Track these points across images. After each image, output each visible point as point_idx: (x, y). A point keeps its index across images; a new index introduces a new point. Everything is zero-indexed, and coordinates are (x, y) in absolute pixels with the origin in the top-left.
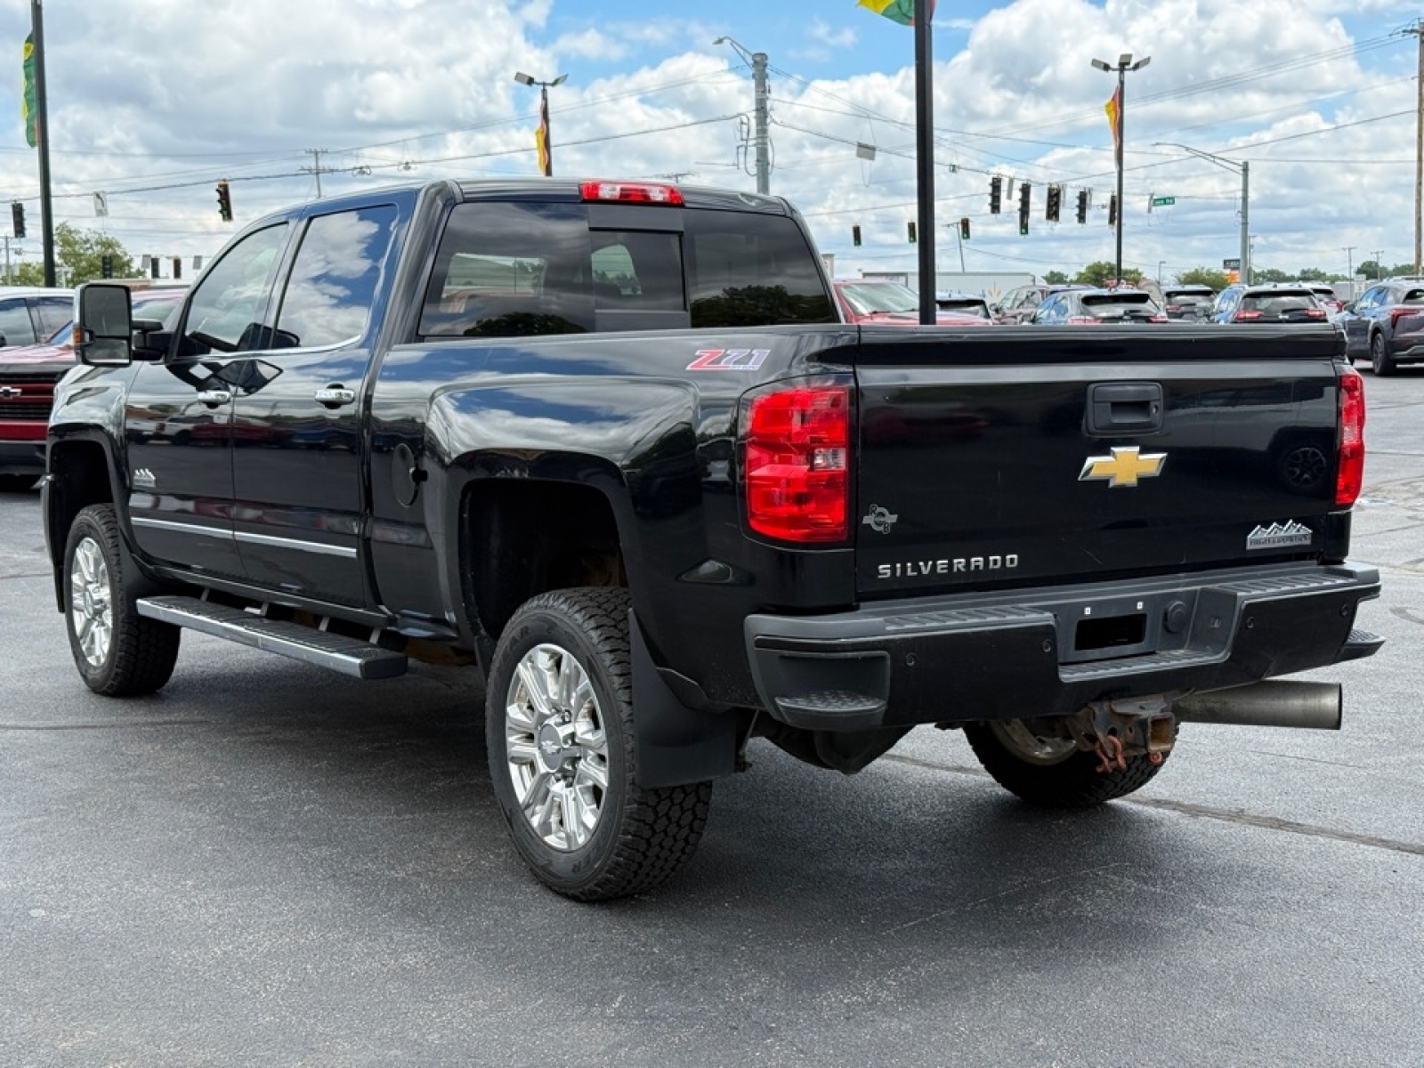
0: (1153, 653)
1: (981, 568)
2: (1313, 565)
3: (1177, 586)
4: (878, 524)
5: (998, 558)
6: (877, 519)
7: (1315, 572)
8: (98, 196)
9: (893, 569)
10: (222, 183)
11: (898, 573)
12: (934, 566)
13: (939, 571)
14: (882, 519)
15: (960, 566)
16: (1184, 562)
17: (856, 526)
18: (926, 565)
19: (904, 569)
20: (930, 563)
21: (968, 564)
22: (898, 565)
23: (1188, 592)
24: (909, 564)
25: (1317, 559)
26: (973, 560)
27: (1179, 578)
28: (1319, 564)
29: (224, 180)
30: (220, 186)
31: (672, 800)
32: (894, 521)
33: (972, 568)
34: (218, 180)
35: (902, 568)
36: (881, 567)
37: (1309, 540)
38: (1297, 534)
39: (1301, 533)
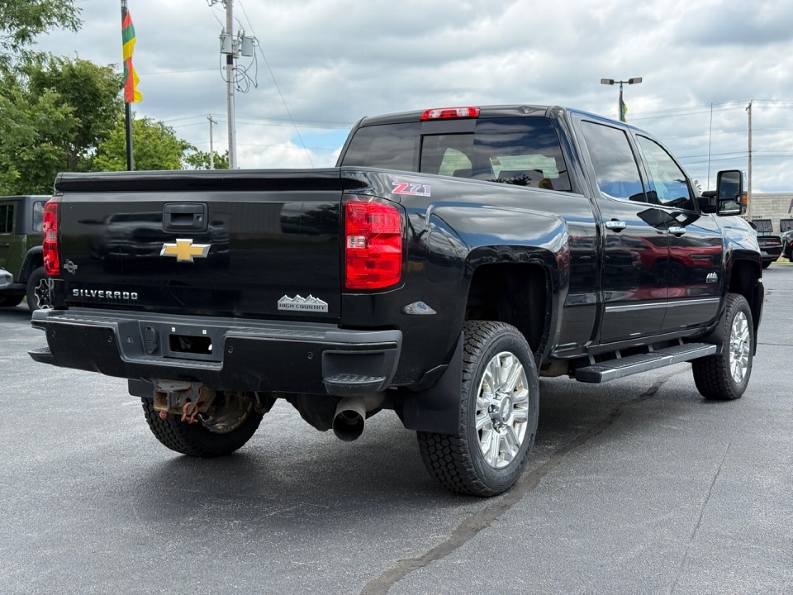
1: (120, 297)
5: (128, 294)
6: (69, 267)
9: (80, 292)
11: (82, 294)
12: (97, 294)
13: (100, 296)
15: (110, 295)
21: (113, 294)
24: (86, 291)
26: (115, 293)
32: (77, 268)
36: (74, 290)
37: (326, 310)
38: (315, 304)
39: (318, 304)
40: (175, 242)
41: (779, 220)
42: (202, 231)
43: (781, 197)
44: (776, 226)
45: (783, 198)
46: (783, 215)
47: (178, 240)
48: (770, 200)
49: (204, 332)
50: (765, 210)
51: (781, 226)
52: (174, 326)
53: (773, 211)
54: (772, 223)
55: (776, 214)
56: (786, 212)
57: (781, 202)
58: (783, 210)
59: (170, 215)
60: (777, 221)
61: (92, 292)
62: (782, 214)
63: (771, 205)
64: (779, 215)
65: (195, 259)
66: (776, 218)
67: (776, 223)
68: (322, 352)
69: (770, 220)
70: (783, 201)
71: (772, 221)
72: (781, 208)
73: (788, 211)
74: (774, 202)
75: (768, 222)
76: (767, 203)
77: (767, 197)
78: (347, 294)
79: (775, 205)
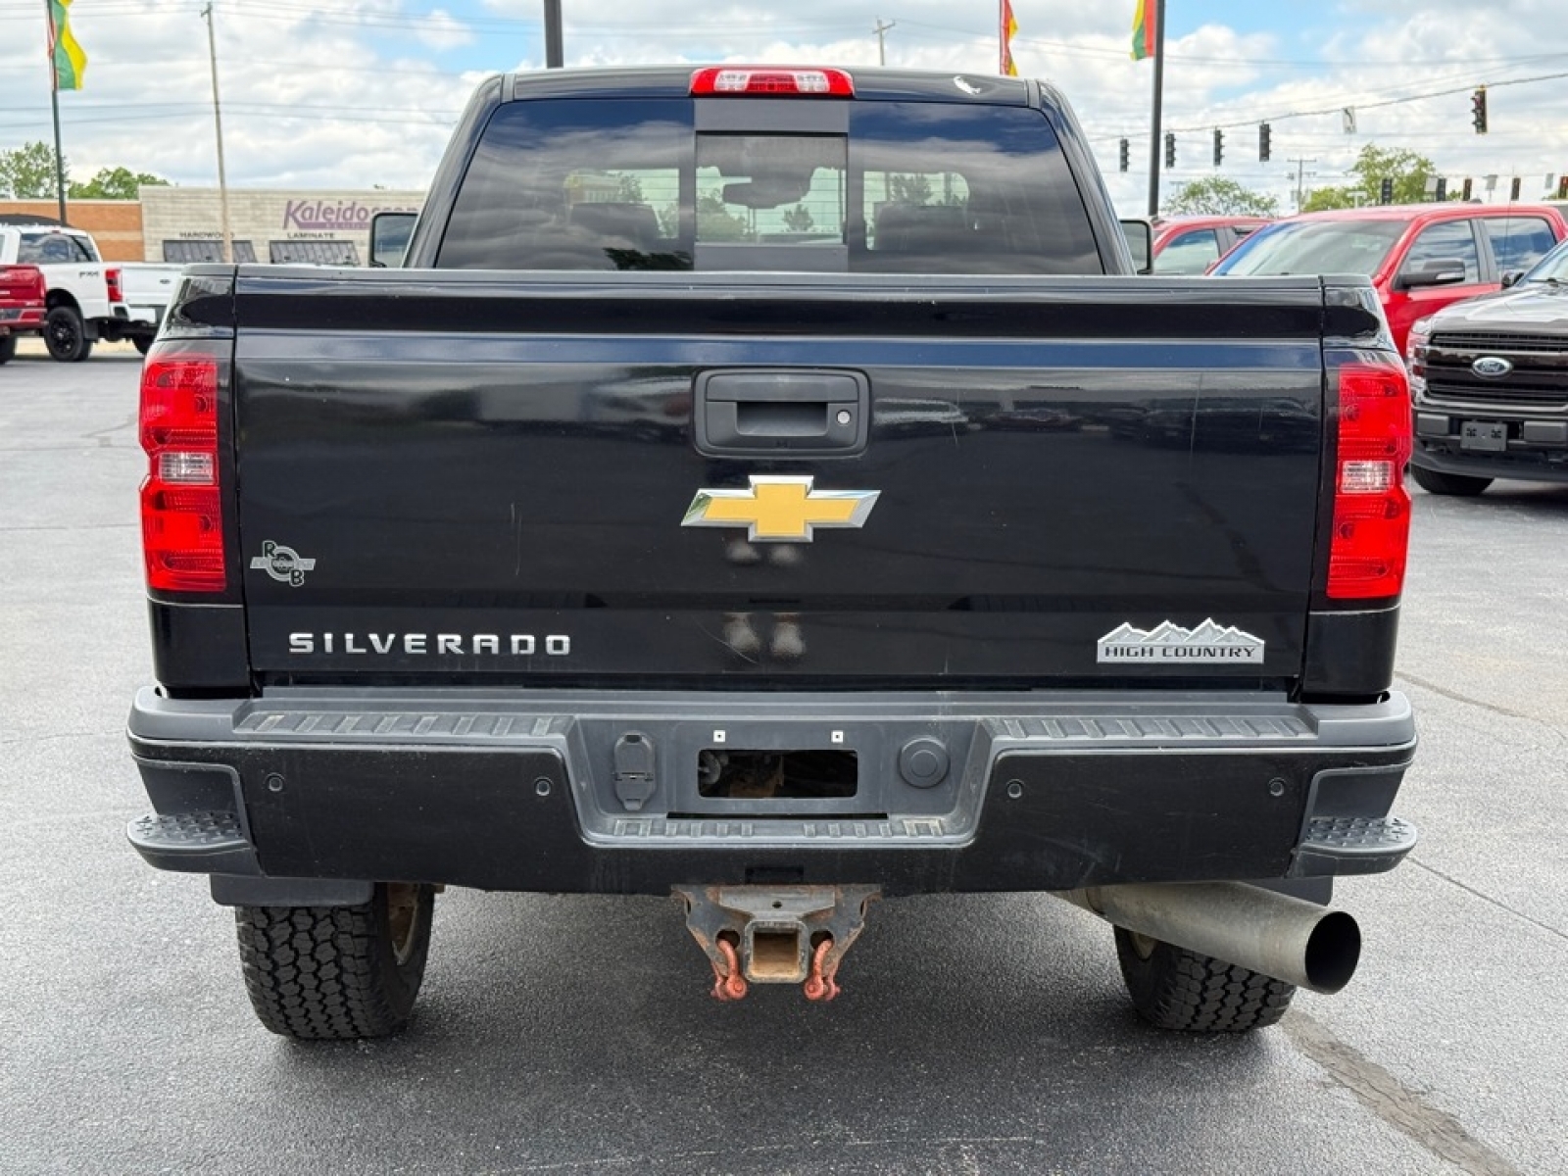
0: (883, 816)
1: (495, 650)
2: (1278, 700)
3: (934, 711)
4: (282, 571)
5: (531, 639)
6: (278, 564)
7: (1280, 712)
8: (1346, 111)
9: (319, 643)
10: (1480, 89)
11: (329, 648)
12: (399, 643)
13: (408, 649)
14: (286, 564)
15: (453, 647)
16: (946, 672)
17: (242, 571)
18: (383, 640)
19: (339, 642)
20: (391, 637)
21: (467, 644)
22: (328, 637)
23: (954, 723)
24: (349, 637)
25: (1288, 690)
26: (477, 638)
27: (938, 699)
28: (1291, 700)
29: (1482, 87)
30: (1477, 93)
31: (292, 925)
32: (311, 568)
33: (477, 650)
34: (1476, 87)
35: (334, 641)
36: (294, 637)
37: (1258, 657)
38: (1224, 643)
39: (1235, 643)
40: (745, 485)
41: (267, 243)
42: (852, 453)
43: (269, 196)
44: (261, 252)
45: (271, 199)
46: (273, 233)
47: (754, 479)
48: (248, 203)
49: (838, 738)
50: (240, 221)
51: (271, 254)
52: (721, 725)
53: (254, 224)
54: (255, 248)
55: (260, 230)
56: (278, 227)
57: (268, 207)
58: (272, 222)
59: (735, 405)
60: (263, 245)
61: (374, 637)
62: (270, 230)
63: (250, 212)
64: (267, 233)
65: (816, 531)
66: (261, 237)
67: (261, 248)
68: (1312, 777)
69: (248, 242)
70: (272, 204)
71: (254, 243)
72: (270, 218)
73: (282, 224)
74: (255, 206)
75: (247, 245)
76: (240, 206)
77: (241, 196)
78: (1328, 613)
79: (258, 213)
